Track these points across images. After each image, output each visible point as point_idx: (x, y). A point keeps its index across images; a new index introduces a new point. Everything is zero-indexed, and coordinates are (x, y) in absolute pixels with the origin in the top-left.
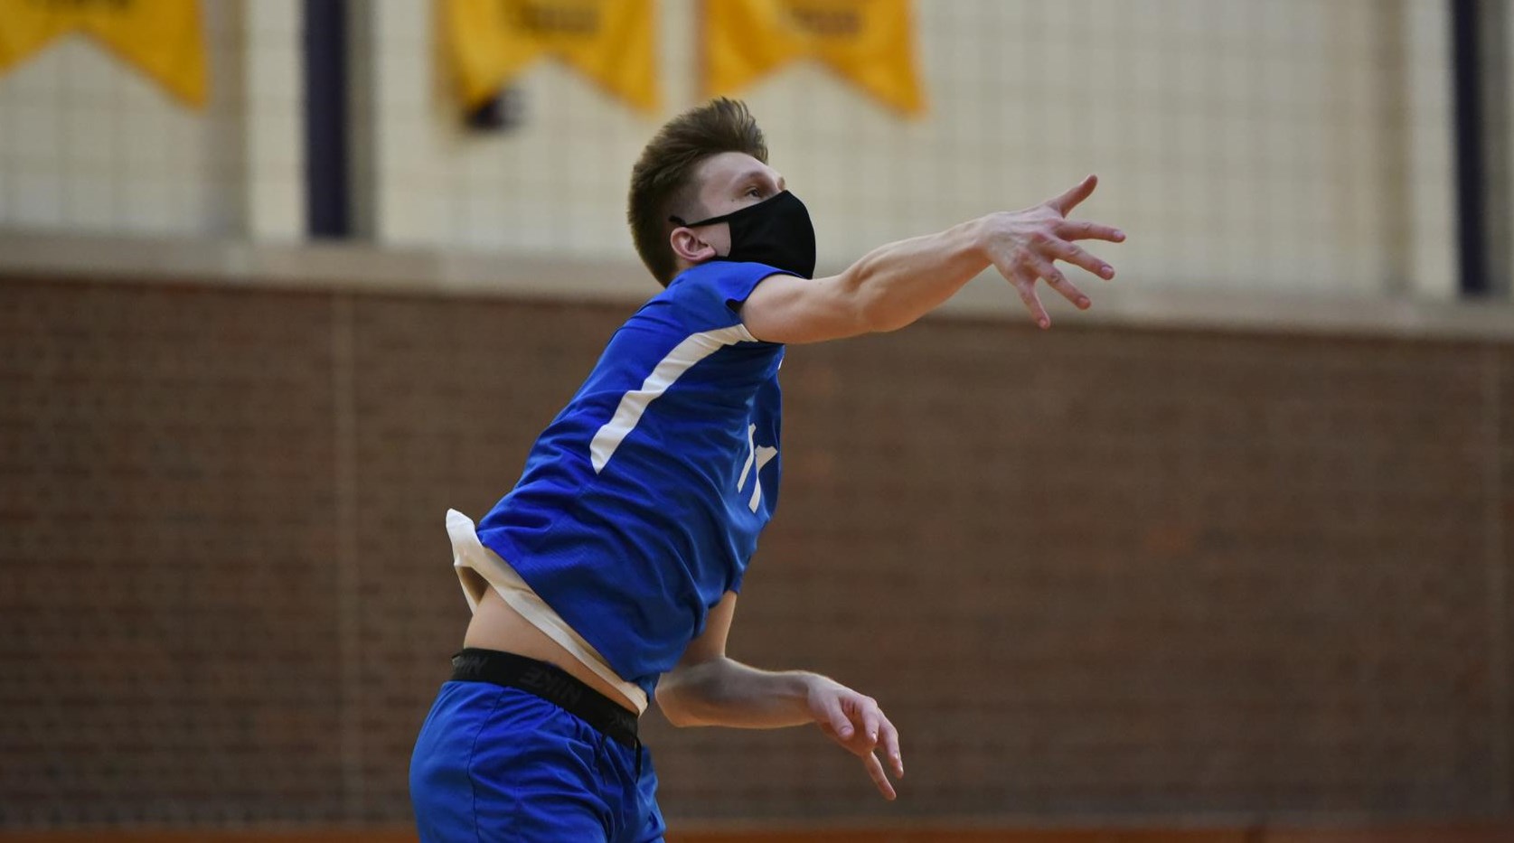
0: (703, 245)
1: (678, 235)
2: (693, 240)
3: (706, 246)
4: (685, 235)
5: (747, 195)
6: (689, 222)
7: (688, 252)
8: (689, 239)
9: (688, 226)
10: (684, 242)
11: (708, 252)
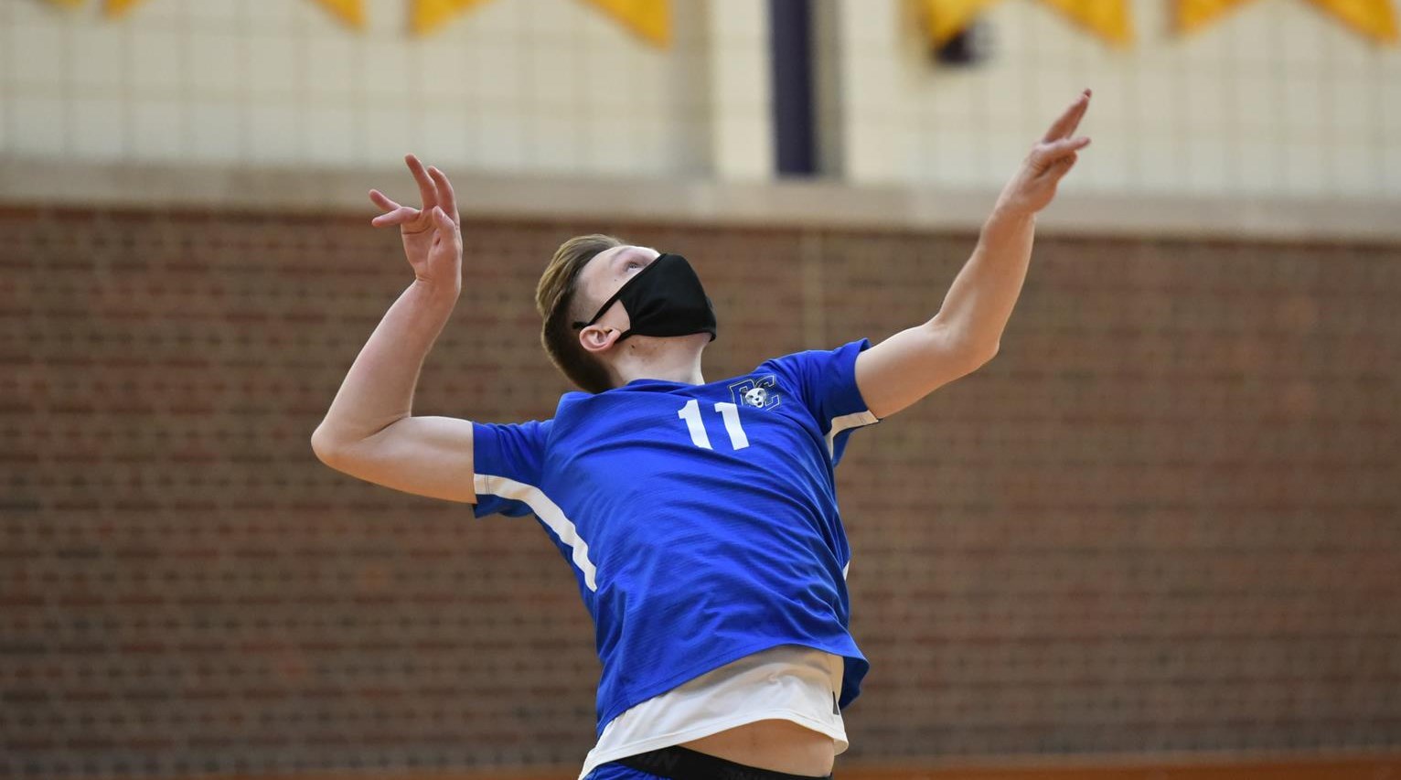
0: (608, 332)
1: (585, 334)
2: (600, 334)
3: (611, 331)
4: (592, 332)
5: (626, 270)
6: (588, 322)
7: (599, 345)
8: (596, 334)
9: (590, 324)
10: (593, 339)
11: (615, 334)
